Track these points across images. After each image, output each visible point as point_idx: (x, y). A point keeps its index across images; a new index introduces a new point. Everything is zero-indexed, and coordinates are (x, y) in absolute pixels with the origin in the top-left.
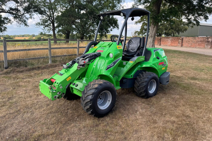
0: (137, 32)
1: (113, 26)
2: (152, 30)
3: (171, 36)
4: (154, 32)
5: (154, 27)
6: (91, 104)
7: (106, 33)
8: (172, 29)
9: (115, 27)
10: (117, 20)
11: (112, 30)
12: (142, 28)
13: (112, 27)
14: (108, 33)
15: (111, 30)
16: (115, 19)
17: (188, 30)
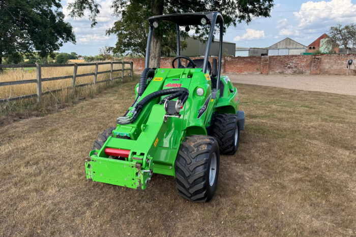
0: (112, 48)
1: (63, 38)
2: (155, 46)
3: (166, 55)
4: (158, 49)
5: (157, 42)
6: (203, 181)
7: (52, 51)
8: (167, 45)
9: (68, 40)
10: (71, 27)
11: (63, 44)
12: (120, 43)
13: (60, 39)
14: (55, 50)
15: (61, 45)
16: (67, 24)
17: (188, 46)
